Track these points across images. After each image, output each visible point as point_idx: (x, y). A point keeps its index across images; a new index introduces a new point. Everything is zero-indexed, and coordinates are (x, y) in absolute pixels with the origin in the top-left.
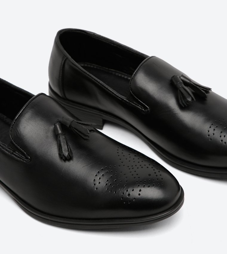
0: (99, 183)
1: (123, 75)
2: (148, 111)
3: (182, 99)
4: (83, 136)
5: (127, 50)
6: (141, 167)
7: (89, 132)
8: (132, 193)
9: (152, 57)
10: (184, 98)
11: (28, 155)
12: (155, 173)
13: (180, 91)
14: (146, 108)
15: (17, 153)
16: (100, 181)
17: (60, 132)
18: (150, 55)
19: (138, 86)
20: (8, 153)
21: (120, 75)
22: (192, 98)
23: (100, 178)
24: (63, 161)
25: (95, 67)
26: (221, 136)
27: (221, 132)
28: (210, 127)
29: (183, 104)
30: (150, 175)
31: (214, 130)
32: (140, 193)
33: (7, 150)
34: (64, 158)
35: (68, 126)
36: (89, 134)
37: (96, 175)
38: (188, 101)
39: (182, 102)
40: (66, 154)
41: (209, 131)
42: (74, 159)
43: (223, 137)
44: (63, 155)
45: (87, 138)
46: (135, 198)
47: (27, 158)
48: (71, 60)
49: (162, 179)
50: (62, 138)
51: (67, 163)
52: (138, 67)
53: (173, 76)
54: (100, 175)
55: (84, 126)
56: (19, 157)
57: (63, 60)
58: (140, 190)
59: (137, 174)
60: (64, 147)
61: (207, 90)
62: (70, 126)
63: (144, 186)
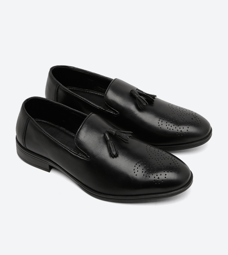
0: (138, 171)
1: (94, 92)
2: (118, 114)
3: (140, 105)
4: (124, 141)
5: (96, 76)
6: (164, 159)
7: (128, 138)
8: (160, 177)
9: (116, 79)
10: (141, 103)
11: (88, 155)
12: (174, 162)
13: (138, 99)
14: (116, 113)
15: (80, 154)
16: (138, 170)
17: (108, 139)
18: (113, 78)
19: (110, 99)
20: (74, 154)
21: (92, 92)
22: (146, 103)
23: (138, 168)
24: (112, 158)
25: (75, 89)
26: (166, 125)
27: (167, 123)
28: (159, 120)
29: (141, 107)
30: (171, 164)
31: (162, 122)
32: (166, 176)
33: (73, 153)
34: (113, 156)
35: (114, 134)
36: (128, 139)
37: (135, 166)
38: (144, 106)
39: (140, 106)
40: (114, 153)
41: (159, 123)
42: (119, 156)
43: (168, 125)
44: (113, 154)
45: (127, 142)
46: (162, 180)
47: (88, 157)
48: (63, 87)
49: (179, 166)
50: (111, 143)
51: (115, 159)
52: (109, 87)
53: (132, 90)
54: (137, 166)
55: (125, 135)
56: (82, 157)
57: (56, 87)
58: (166, 175)
59: (162, 164)
60: (113, 149)
61: (154, 97)
62: (115, 134)
63: (168, 172)
